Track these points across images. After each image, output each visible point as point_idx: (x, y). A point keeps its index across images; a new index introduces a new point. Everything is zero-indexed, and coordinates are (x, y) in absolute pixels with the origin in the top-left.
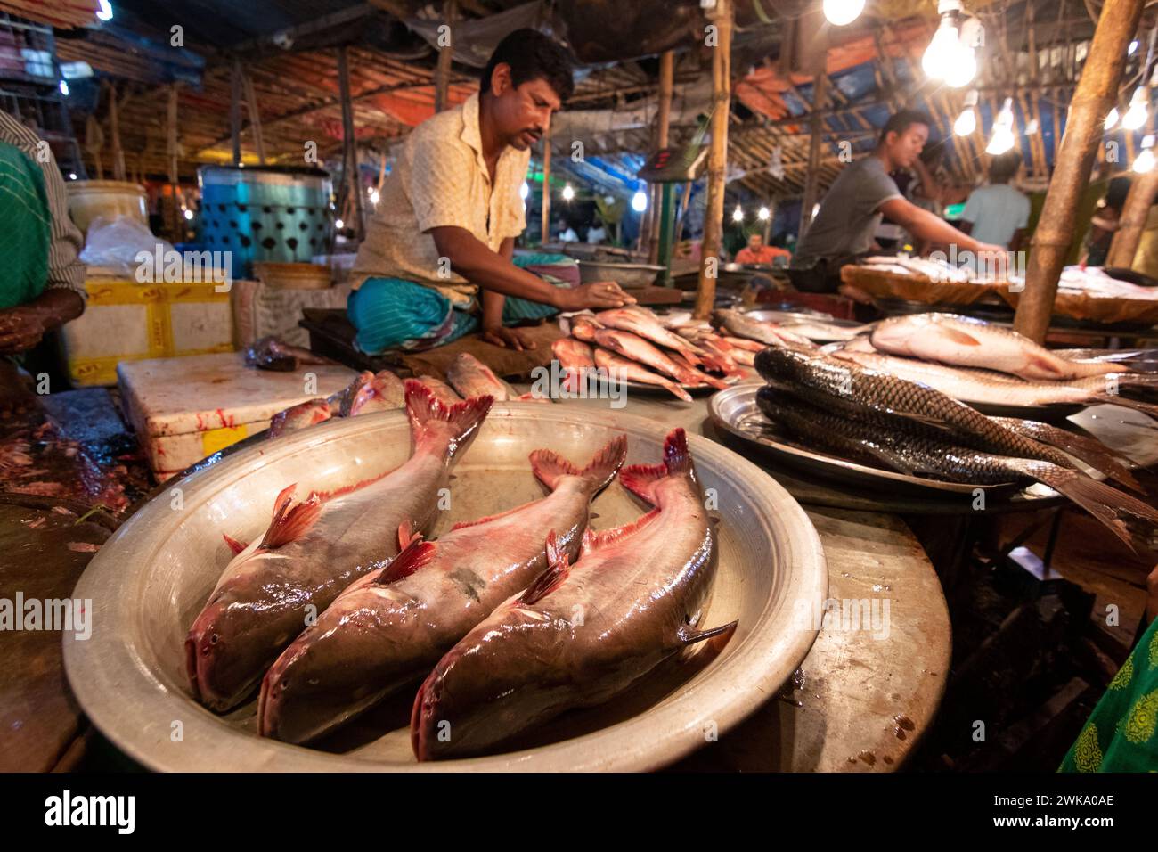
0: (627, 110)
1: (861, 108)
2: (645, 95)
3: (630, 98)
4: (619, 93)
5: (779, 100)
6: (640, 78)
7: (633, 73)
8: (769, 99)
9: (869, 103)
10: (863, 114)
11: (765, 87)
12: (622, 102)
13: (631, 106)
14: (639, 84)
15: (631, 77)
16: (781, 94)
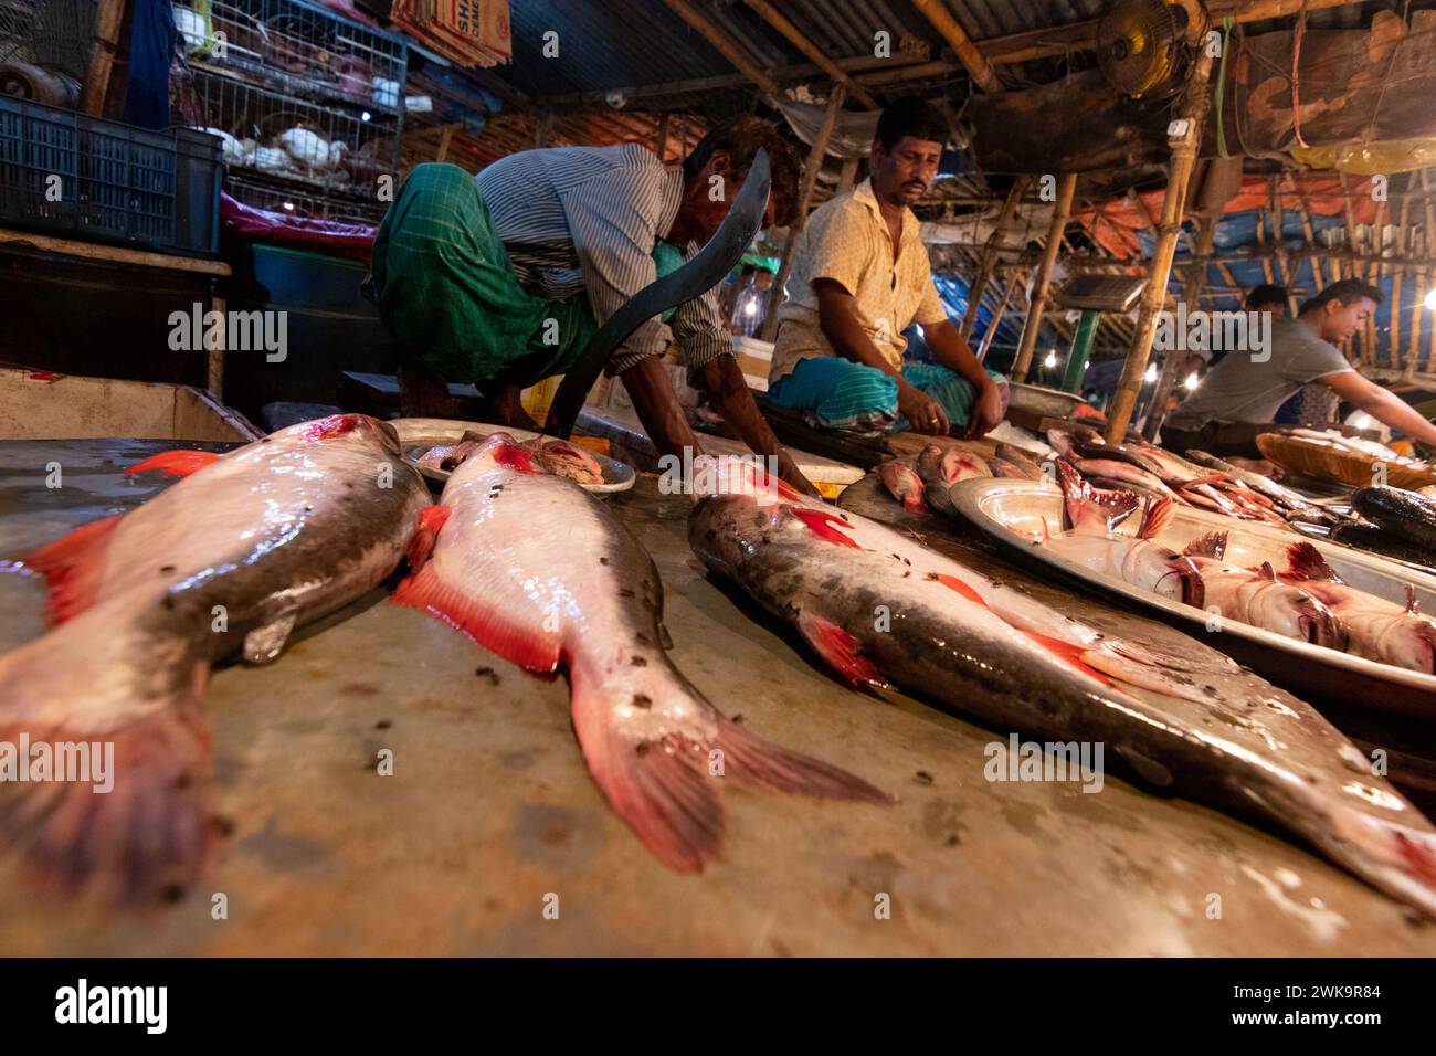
0: (953, 224)
1: (1228, 261)
2: (980, 209)
3: (959, 211)
4: (948, 204)
5: (1130, 237)
6: (981, 191)
7: (974, 185)
8: (1119, 235)
9: (1241, 256)
10: (1229, 268)
11: (1117, 220)
12: (950, 214)
13: (959, 219)
14: (975, 197)
15: (972, 189)
16: (1136, 230)
